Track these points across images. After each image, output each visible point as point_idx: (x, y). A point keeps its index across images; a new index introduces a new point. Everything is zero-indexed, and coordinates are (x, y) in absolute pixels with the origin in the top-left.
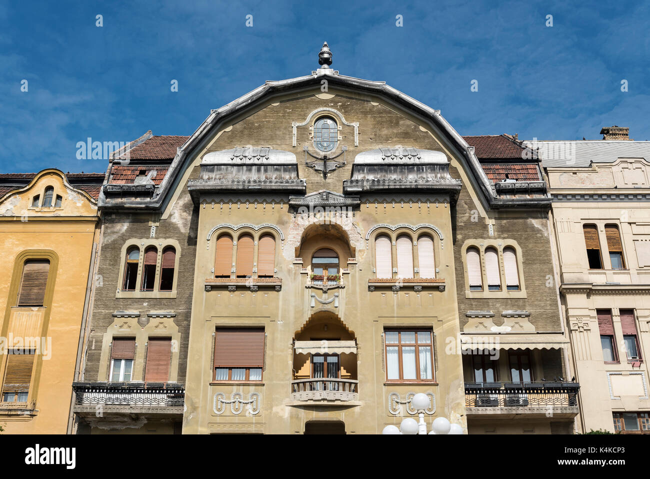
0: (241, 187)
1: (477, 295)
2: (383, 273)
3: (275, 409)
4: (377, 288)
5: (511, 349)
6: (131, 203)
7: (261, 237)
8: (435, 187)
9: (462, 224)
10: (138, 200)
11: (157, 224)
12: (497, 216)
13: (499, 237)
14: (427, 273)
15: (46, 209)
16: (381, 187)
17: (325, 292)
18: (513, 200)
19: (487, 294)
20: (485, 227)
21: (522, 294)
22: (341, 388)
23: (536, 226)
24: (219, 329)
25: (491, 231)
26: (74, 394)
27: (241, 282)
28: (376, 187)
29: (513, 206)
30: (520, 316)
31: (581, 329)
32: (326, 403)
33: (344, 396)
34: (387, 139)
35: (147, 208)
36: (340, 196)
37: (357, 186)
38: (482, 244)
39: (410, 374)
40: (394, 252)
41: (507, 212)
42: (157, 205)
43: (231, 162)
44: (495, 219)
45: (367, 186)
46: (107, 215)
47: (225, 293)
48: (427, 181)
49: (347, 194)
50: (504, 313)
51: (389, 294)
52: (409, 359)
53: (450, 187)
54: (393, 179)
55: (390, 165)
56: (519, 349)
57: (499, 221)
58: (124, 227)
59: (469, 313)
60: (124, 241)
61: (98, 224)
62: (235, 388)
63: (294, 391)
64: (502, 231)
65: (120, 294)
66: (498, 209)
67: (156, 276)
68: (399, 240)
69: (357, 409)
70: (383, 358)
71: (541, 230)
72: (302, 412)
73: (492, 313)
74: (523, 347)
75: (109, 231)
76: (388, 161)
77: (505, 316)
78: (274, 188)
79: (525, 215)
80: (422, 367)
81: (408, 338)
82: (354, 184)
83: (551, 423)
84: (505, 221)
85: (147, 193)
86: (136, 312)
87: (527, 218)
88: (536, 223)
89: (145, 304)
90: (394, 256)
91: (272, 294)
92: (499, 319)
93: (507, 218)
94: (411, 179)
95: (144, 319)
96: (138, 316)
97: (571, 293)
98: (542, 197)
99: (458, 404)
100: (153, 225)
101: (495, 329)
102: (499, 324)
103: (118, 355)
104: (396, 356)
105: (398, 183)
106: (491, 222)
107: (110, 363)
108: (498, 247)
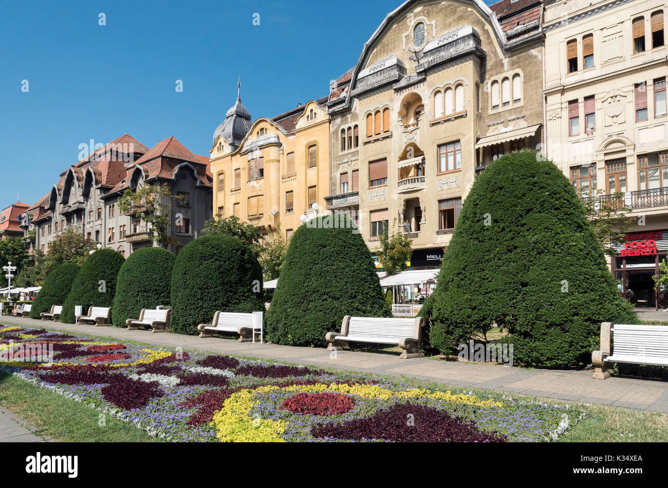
0: (371, 88)
1: (495, 111)
3: (392, 196)
4: (434, 124)
5: (511, 141)
6: (337, 109)
7: (383, 111)
8: (461, 54)
9: (489, 68)
10: (340, 106)
11: (350, 115)
12: (510, 55)
13: (510, 70)
14: (459, 109)
15: (311, 121)
16: (433, 64)
17: (410, 133)
18: (516, 42)
19: (500, 109)
20: (502, 65)
21: (521, 104)
22: (416, 181)
23: (534, 54)
24: (370, 162)
25: (506, 67)
26: (327, 202)
27: (377, 137)
28: (431, 65)
29: (518, 46)
30: (518, 118)
31: (554, 118)
32: (410, 190)
33: (417, 185)
35: (344, 109)
37: (421, 68)
38: (499, 78)
39: (451, 167)
40: (442, 101)
41: (516, 50)
42: (347, 106)
43: (369, 74)
44: (509, 57)
45: (427, 66)
46: (333, 115)
47: (371, 145)
49: (418, 74)
50: (509, 119)
51: (440, 125)
52: (451, 159)
53: (469, 50)
55: (441, 47)
57: (511, 59)
58: (338, 120)
59: (489, 124)
60: (339, 127)
61: (330, 121)
62: (377, 189)
63: (399, 186)
64: (513, 64)
65: (341, 154)
66: (510, 50)
67: (352, 141)
69: (424, 190)
70: (436, 162)
71: (537, 56)
72: (402, 195)
73: (502, 120)
74: (518, 138)
75: (334, 124)
76: (441, 44)
77: (510, 121)
79: (528, 48)
80: (457, 162)
81: (451, 148)
82: (420, 67)
84: (515, 57)
85: (343, 101)
86: (347, 161)
87: (529, 50)
88: (534, 52)
89: (350, 156)
90: (443, 103)
91: (388, 140)
92: (505, 123)
93: (516, 55)
95: (349, 163)
96: (348, 162)
97: (550, 95)
98: (536, 32)
99: (471, 179)
100: (349, 116)
101: (504, 130)
102: (506, 127)
103: (343, 181)
104: (452, 157)
106: (506, 61)
107: (341, 185)
108: (509, 77)
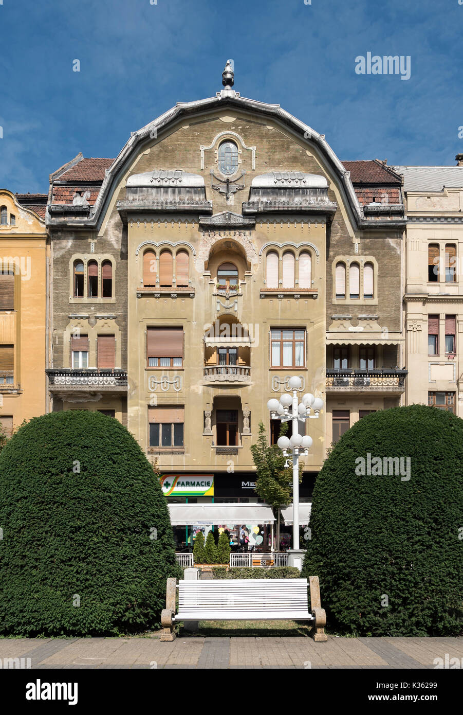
0: (160, 208)
1: (341, 302)
2: (272, 284)
3: (192, 387)
4: (267, 296)
5: (362, 344)
6: (72, 222)
7: (178, 253)
8: (316, 209)
9: (334, 243)
10: (78, 219)
11: (95, 241)
12: (362, 236)
13: (362, 254)
14: (305, 284)
15: (3, 227)
16: (273, 209)
17: (228, 299)
18: (376, 222)
19: (349, 301)
20: (352, 245)
21: (375, 301)
22: (239, 372)
23: (392, 245)
24: (150, 328)
25: (357, 249)
26: (47, 377)
27: (166, 291)
28: (269, 209)
29: (376, 227)
30: (371, 319)
31: (415, 330)
32: (228, 383)
33: (241, 379)
34: (279, 163)
35: (86, 226)
36: (240, 217)
37: (253, 208)
38: (348, 260)
39: (288, 362)
40: (280, 266)
41: (370, 232)
42: (94, 224)
43: (150, 184)
44: (361, 238)
45: (261, 208)
46: (55, 233)
47: (152, 299)
48: (310, 204)
49: (245, 215)
50: (360, 316)
51: (275, 300)
52: (288, 351)
53: (327, 209)
54: (283, 202)
55: (280, 188)
56: (368, 344)
57: (363, 240)
58: (69, 243)
59: (333, 316)
60: (71, 255)
61: (48, 241)
62: (163, 372)
63: (205, 374)
64: (365, 249)
65: (73, 300)
66: (363, 229)
67: (98, 285)
68: (284, 256)
69: (249, 388)
70: (269, 351)
71: (395, 249)
72: (211, 389)
73: (350, 316)
74: (371, 343)
75: (57, 247)
76: (279, 184)
77: (360, 319)
78: (186, 208)
79: (384, 235)
80: (297, 357)
81: (288, 335)
82: (251, 206)
83: (384, 399)
84: (368, 240)
85: (84, 213)
86: (86, 315)
87: (385, 238)
88: (392, 242)
89: (93, 308)
90: (280, 270)
91: (188, 300)
92: (355, 321)
93: (370, 238)
94: (297, 202)
95: (92, 320)
96: (88, 318)
97: (411, 301)
98: (400, 219)
99: (321, 384)
100: (92, 242)
101: (352, 329)
102: (355, 325)
103: (76, 348)
104: (278, 349)
105: (286, 206)
106: (357, 241)
107: (71, 354)
108: (360, 263)
